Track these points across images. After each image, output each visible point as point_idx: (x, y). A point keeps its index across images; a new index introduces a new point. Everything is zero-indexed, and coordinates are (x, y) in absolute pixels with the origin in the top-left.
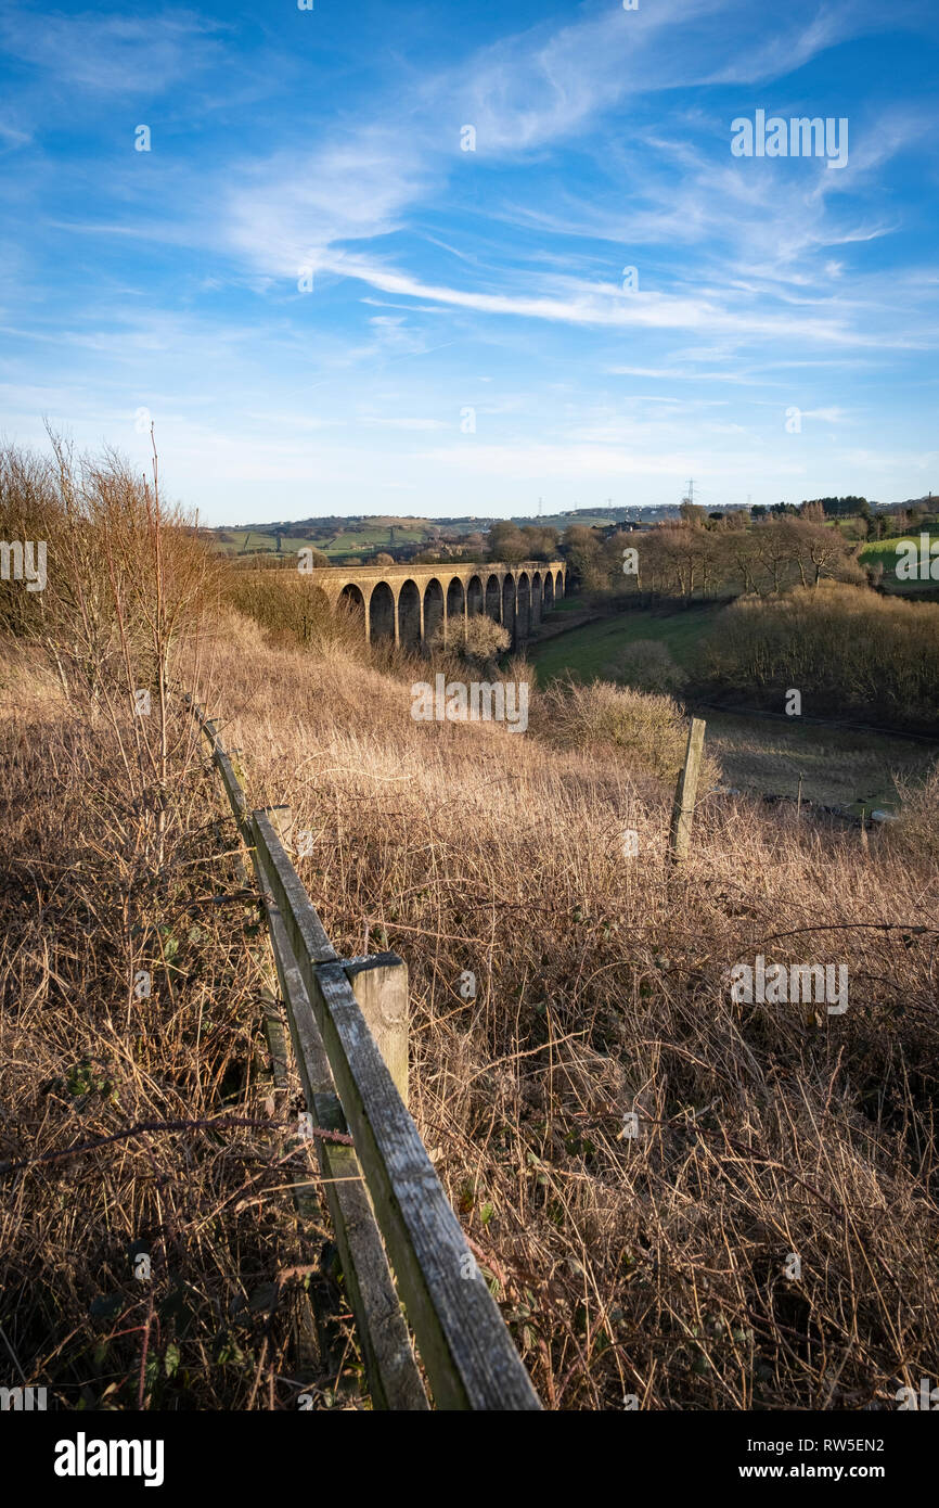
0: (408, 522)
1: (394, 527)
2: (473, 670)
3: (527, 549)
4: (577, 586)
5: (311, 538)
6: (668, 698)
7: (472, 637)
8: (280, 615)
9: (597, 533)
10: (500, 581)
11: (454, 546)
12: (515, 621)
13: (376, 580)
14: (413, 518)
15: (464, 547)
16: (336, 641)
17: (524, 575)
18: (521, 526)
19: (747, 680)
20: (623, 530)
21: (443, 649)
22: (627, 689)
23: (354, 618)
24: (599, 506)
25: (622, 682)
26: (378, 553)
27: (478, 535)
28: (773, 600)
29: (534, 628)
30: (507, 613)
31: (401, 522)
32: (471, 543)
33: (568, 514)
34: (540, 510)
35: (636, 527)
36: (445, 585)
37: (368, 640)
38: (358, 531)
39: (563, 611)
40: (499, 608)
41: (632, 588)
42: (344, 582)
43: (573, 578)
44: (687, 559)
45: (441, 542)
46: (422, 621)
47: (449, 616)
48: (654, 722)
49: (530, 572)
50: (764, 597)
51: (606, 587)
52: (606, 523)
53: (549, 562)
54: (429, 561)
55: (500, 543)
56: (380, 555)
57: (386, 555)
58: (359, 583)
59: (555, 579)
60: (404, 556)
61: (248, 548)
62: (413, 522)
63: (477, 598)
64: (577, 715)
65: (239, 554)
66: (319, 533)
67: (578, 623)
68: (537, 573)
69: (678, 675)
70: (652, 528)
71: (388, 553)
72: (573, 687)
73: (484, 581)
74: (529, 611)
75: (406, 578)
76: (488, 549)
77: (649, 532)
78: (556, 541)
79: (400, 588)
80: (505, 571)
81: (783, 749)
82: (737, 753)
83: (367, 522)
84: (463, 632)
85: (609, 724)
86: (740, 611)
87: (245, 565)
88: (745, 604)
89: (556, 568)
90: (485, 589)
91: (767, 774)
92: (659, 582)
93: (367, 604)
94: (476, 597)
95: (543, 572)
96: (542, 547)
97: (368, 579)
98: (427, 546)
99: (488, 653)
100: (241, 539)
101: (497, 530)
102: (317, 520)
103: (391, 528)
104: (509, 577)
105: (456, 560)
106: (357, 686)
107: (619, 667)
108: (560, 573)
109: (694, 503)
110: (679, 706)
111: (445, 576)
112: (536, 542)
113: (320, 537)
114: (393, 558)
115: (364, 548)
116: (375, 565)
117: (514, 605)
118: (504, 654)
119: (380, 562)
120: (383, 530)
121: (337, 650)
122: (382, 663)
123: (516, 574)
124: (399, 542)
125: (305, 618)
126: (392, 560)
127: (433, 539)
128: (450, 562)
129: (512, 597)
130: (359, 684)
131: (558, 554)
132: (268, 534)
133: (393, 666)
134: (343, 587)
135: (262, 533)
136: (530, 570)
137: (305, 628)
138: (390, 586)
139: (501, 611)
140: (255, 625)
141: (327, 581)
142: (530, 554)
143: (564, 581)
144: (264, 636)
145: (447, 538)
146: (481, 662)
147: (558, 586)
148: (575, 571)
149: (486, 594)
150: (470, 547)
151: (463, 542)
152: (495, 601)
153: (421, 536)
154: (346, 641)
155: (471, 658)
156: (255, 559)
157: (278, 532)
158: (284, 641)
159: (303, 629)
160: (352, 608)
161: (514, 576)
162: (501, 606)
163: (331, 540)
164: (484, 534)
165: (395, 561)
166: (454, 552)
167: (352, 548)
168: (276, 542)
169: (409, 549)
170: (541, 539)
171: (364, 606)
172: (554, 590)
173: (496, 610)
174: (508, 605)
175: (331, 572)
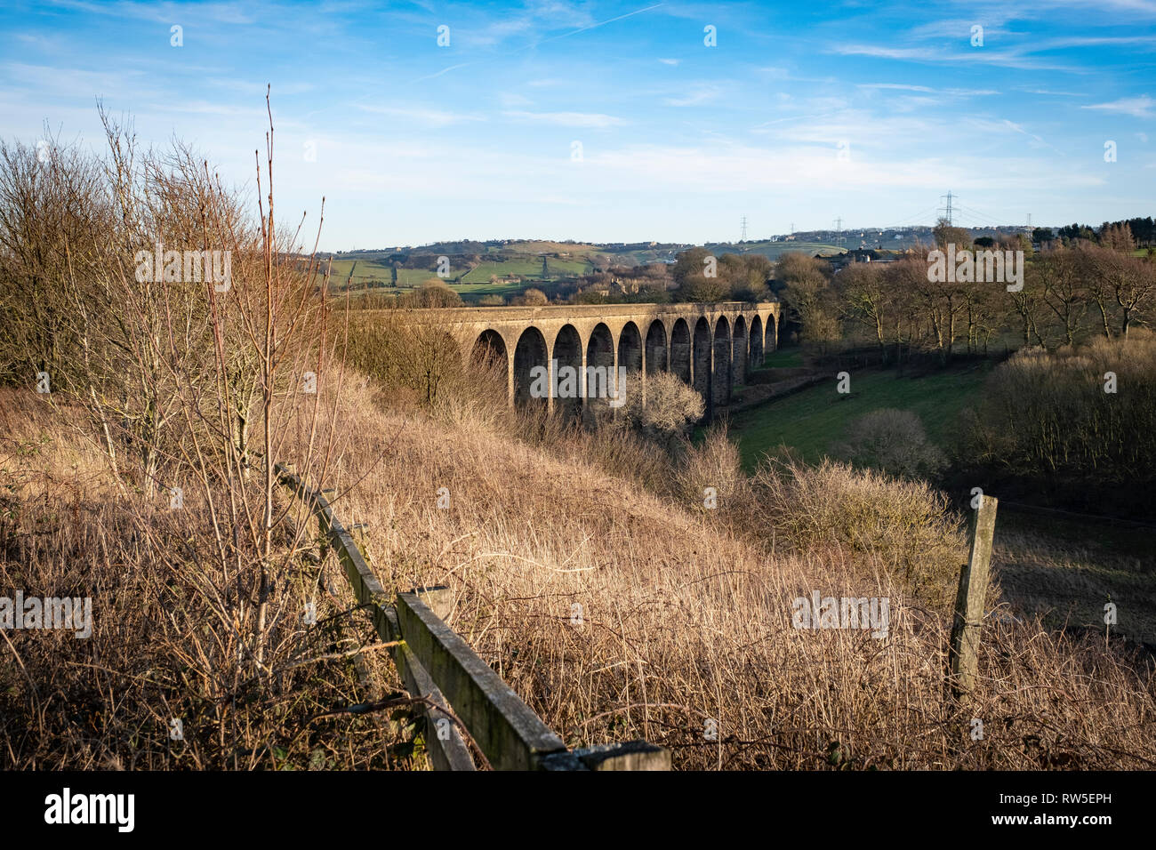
0: (568, 248)
1: (548, 254)
2: (654, 447)
3: (727, 286)
4: (795, 335)
6: (925, 486)
7: (651, 402)
8: (396, 368)
9: (823, 263)
10: (691, 328)
11: (628, 281)
12: (710, 382)
13: (525, 324)
14: (574, 243)
15: (642, 282)
16: (471, 403)
17: (723, 319)
18: (719, 254)
19: (1030, 465)
20: (857, 261)
21: (612, 417)
22: (867, 472)
23: (495, 375)
24: (825, 230)
25: (858, 466)
26: (526, 288)
27: (660, 265)
28: (1066, 356)
29: (735, 391)
30: (700, 371)
31: (557, 249)
32: (651, 277)
33: (782, 239)
34: (744, 234)
35: (874, 256)
36: (616, 332)
37: (511, 405)
38: (501, 259)
39: (773, 368)
40: (688, 362)
41: (870, 339)
42: (481, 327)
43: (789, 324)
44: (945, 299)
45: (610, 275)
48: (905, 519)
49: (731, 316)
50: (1051, 352)
51: (835, 337)
52: (834, 251)
53: (757, 302)
54: (593, 300)
55: (691, 276)
56: (528, 292)
57: (537, 293)
58: (501, 328)
59: (764, 326)
60: (562, 292)
61: (354, 280)
62: (573, 248)
63: (658, 350)
64: (799, 507)
65: (344, 289)
67: (796, 385)
68: (741, 317)
69: (933, 456)
70: (897, 258)
71: (540, 289)
72: (793, 468)
73: (669, 328)
74: (729, 369)
75: (563, 322)
76: (674, 285)
77: (893, 263)
78: (767, 275)
79: (555, 335)
80: (697, 315)
81: (1083, 561)
82: (1019, 566)
83: (512, 247)
84: (639, 396)
85: (844, 522)
86: (1020, 370)
87: (351, 302)
88: (1026, 361)
89: (766, 310)
90: (669, 338)
91: (1062, 597)
92: (907, 330)
93: (511, 356)
94: (657, 349)
95: (748, 316)
96: (748, 281)
97: (512, 323)
98: (592, 280)
99: (673, 424)
100: (345, 269)
101: (688, 258)
103: (543, 256)
104: (702, 322)
105: (630, 299)
106: (499, 464)
107: (854, 446)
108: (771, 318)
109: (954, 226)
110: (939, 497)
111: (616, 320)
112: (739, 275)
114: (546, 296)
115: (507, 282)
116: (522, 304)
117: (709, 359)
118: (695, 425)
119: (528, 301)
120: (533, 259)
121: (471, 416)
122: (532, 434)
123: (712, 319)
124: (555, 274)
125: (429, 373)
126: (545, 298)
127: (599, 271)
128: (622, 301)
129: (706, 348)
130: (501, 460)
131: (769, 291)
132: (381, 263)
133: (546, 437)
134: (480, 333)
135: (373, 262)
136: (731, 313)
137: (429, 386)
138: (542, 332)
139: (692, 367)
140: (363, 382)
141: (458, 325)
142: (731, 291)
143: (776, 328)
144: (375, 396)
145: (619, 270)
146: (663, 436)
147: (769, 335)
148: (792, 314)
149: (671, 344)
150: (649, 282)
151: (641, 275)
152: (683, 354)
153: (584, 267)
154: (484, 404)
155: (650, 431)
156: (364, 295)
157: (394, 260)
158: (401, 403)
159: (426, 388)
160: (492, 361)
161: (709, 321)
162: (692, 360)
163: (465, 271)
164: (668, 265)
165: (549, 299)
166: (628, 288)
167: (491, 282)
168: (390, 274)
169: (568, 284)
170: (746, 271)
171: (507, 359)
172: (764, 341)
173: (685, 367)
174: (701, 360)
175: (464, 314)
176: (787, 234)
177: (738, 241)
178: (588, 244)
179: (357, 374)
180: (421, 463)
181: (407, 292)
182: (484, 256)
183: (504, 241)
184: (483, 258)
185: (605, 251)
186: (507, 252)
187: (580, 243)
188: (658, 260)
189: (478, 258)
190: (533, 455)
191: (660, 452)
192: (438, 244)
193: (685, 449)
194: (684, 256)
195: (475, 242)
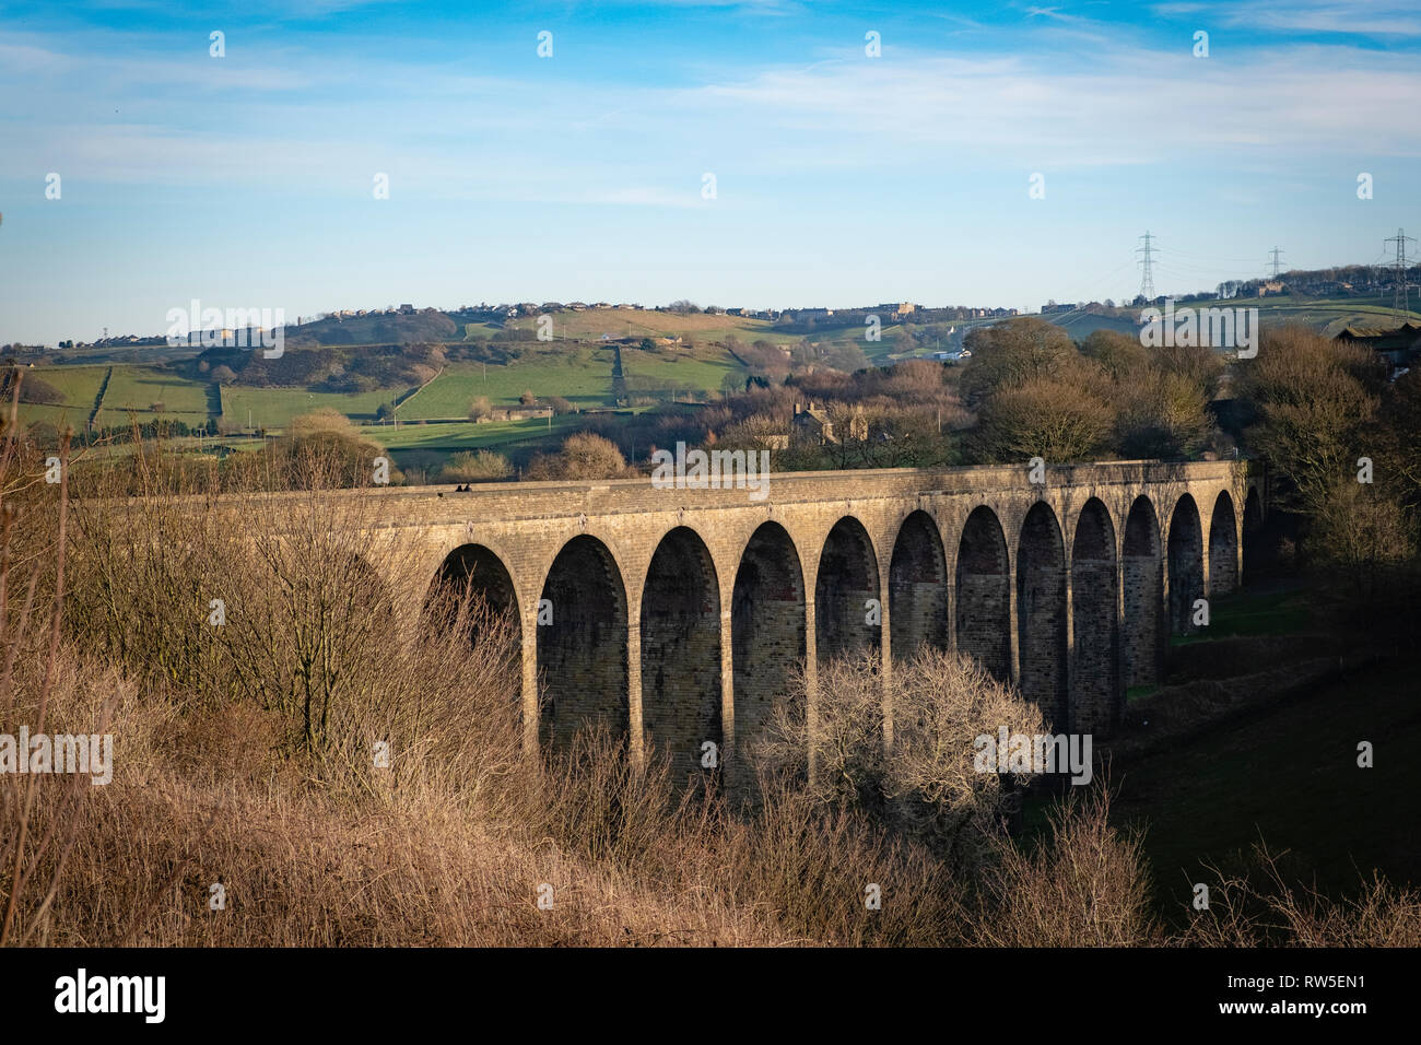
0: (677, 324)
1: (625, 340)
2: (915, 853)
3: (1102, 417)
4: (1289, 546)
5: (329, 387)
7: (907, 732)
9: (1359, 354)
10: (1010, 531)
11: (841, 409)
12: (1063, 677)
13: (564, 529)
14: (694, 310)
15: (878, 411)
16: (420, 746)
17: (1094, 506)
18: (1082, 335)
21: (803, 776)
26: (568, 433)
27: (924, 368)
29: (1132, 698)
30: (1036, 646)
31: (658, 329)
32: (899, 397)
34: (1147, 279)
36: (810, 547)
37: (531, 745)
38: (499, 357)
39: (1235, 636)
40: (1003, 623)
42: (446, 537)
43: (1273, 519)
45: (792, 393)
46: (727, 675)
47: (825, 657)
49: (1116, 497)
51: (1396, 549)
52: (1388, 320)
53: (1186, 460)
55: (1007, 393)
56: (574, 443)
57: (597, 444)
58: (504, 540)
59: (1206, 522)
61: (107, 420)
62: (691, 324)
63: (924, 594)
66: (357, 366)
68: (1143, 499)
71: (605, 433)
73: (950, 531)
74: (1115, 640)
75: (667, 520)
76: (966, 418)
78: (1210, 390)
79: (647, 558)
80: (1026, 497)
83: (528, 324)
84: (873, 717)
87: (97, 477)
89: (1210, 481)
90: (952, 558)
93: (530, 616)
94: (919, 589)
95: (1161, 497)
97: (531, 527)
99: (967, 795)
100: (82, 388)
101: (999, 348)
102: (348, 319)
103: (613, 347)
104: (1040, 514)
105: (846, 456)
106: (496, 907)
108: (1223, 500)
111: (808, 514)
112: (1134, 390)
113: (361, 379)
114: (623, 451)
115: (517, 417)
116: (558, 474)
117: (1061, 615)
118: (1027, 792)
119: (574, 466)
120: (586, 354)
121: (422, 778)
122: (586, 827)
123: (1066, 507)
124: (642, 394)
125: (307, 664)
126: (619, 460)
127: (763, 383)
128: (824, 461)
129: (1050, 586)
130: (502, 897)
131: (1218, 431)
132: (179, 372)
133: (626, 835)
134: (444, 554)
135: (158, 369)
136: (1117, 491)
137: (308, 700)
138: (612, 549)
139: (1014, 636)
140: (127, 690)
141: (385, 535)
142: (1116, 431)
143: (1239, 527)
144: (159, 730)
145: (815, 379)
146: (940, 823)
147: (1219, 548)
148: (1280, 492)
149: (958, 576)
150: (896, 411)
151: (873, 393)
152: (991, 603)
153: (722, 372)
154: (456, 744)
155: (906, 811)
156: (134, 459)
157: (214, 364)
158: (232, 745)
159: (301, 703)
160: (475, 631)
161: (1058, 511)
162: (1014, 618)
163: (402, 390)
164: (947, 365)
165: (628, 462)
166: (842, 428)
167: (474, 417)
168: (205, 400)
169: (679, 421)
170: (1154, 377)
171: (517, 620)
172: (1206, 562)
173: (996, 635)
174: (1038, 617)
175: (402, 505)
176: (1262, 276)
177: (1131, 298)
178: (732, 312)
179: (115, 671)
180: (285, 909)
181: (249, 447)
182: (454, 349)
183: (508, 308)
184: (452, 354)
185: (776, 329)
186: (514, 336)
187: (711, 311)
188: (919, 352)
189: (437, 353)
190: (589, 883)
191: (933, 868)
192: (330, 319)
193: (995, 859)
194: (989, 339)
195: (430, 311)
